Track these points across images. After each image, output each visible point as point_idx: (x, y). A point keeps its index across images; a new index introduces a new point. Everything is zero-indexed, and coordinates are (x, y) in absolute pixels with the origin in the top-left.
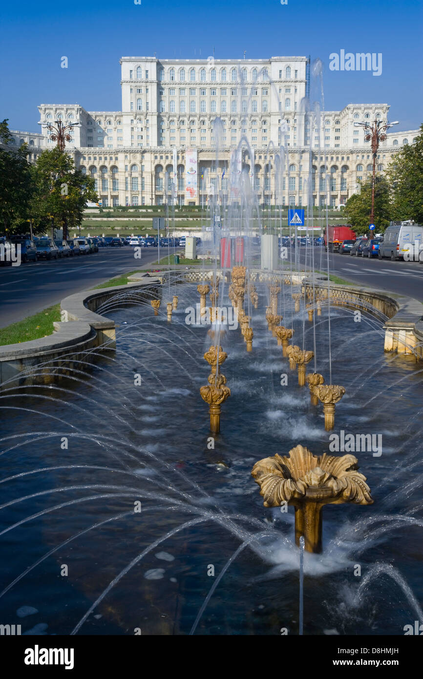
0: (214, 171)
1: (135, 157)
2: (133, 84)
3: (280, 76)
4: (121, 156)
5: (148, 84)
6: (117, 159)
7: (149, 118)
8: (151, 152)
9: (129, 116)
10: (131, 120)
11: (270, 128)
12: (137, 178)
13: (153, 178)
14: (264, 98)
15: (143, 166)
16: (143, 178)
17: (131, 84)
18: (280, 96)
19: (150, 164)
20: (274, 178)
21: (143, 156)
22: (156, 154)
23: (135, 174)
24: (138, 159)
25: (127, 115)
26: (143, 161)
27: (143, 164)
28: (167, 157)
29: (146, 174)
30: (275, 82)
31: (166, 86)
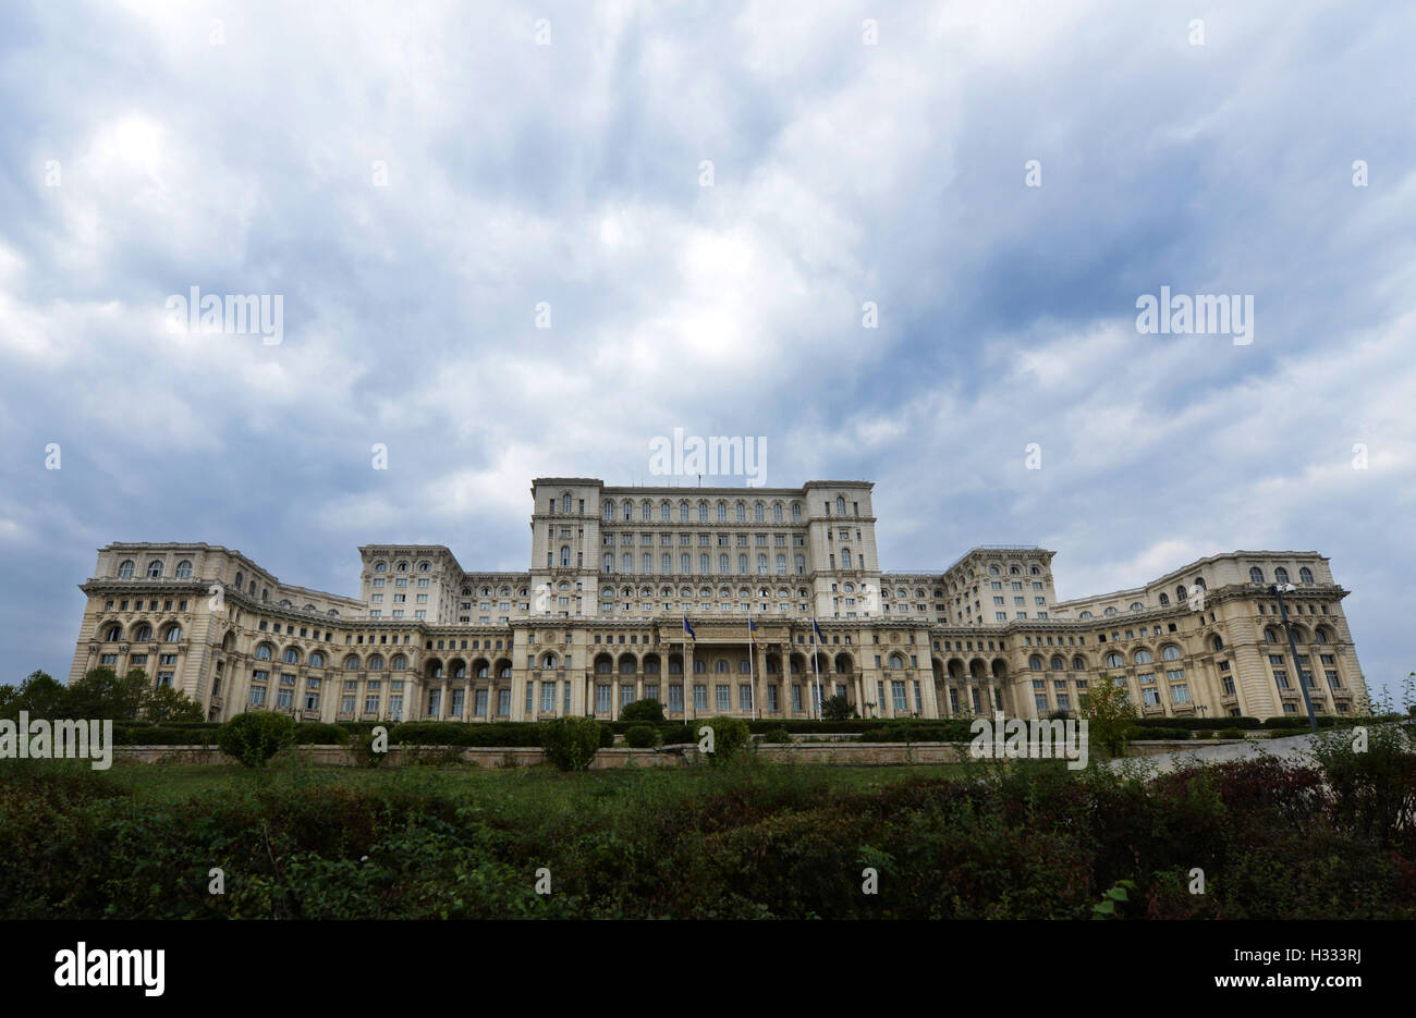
0: (722, 671)
1: (550, 638)
2: (555, 521)
3: (828, 510)
4: (520, 637)
5: (583, 522)
6: (511, 644)
7: (583, 578)
8: (587, 626)
9: (542, 577)
10: (548, 584)
11: (813, 602)
12: (554, 683)
13: (591, 684)
14: (798, 551)
15: (569, 657)
16: (568, 683)
17: (550, 522)
18: (831, 544)
19: (583, 652)
20: (857, 683)
21: (569, 636)
22: (597, 633)
23: (549, 675)
24: (556, 642)
25: (541, 575)
26: (569, 645)
27: (568, 652)
28: (622, 639)
29: (575, 674)
30: (819, 520)
31: (616, 528)
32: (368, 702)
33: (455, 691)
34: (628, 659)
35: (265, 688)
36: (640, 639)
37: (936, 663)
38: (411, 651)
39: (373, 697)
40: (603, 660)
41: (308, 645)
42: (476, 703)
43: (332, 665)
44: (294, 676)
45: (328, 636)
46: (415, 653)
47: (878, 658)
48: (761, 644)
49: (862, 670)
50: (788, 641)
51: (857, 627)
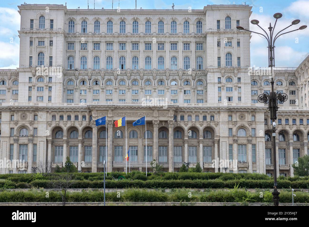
1: (24, 117)
2: (34, 36)
3: (219, 26)
4: (5, 117)
5: (53, 35)
7: (53, 76)
8: (47, 109)
10: (30, 78)
11: (206, 89)
12: (27, 145)
13: (50, 145)
14: (198, 54)
15: (35, 129)
16: (35, 145)
17: (30, 35)
18: (219, 50)
19: (45, 126)
20: (216, 145)
21: (35, 115)
22: (53, 113)
23: (23, 140)
24: (28, 119)
25: (25, 72)
26: (36, 122)
27: (35, 126)
28: (69, 117)
29: (39, 139)
30: (212, 33)
31: (77, 39)
34: (73, 130)
36: (80, 117)
37: (268, 133)
40: (57, 130)
47: (230, 129)
48: (155, 121)
49: (220, 137)
50: (172, 119)
51: (219, 110)
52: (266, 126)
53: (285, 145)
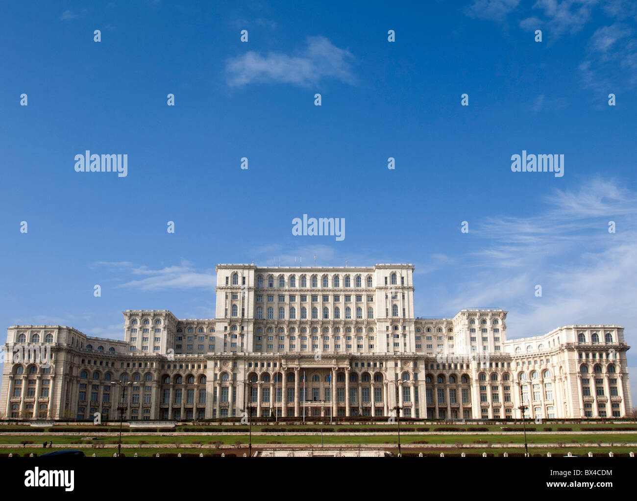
0: (316, 380)
1: (226, 365)
2: (229, 291)
3: (386, 282)
4: (210, 364)
5: (245, 290)
6: (205, 367)
7: (245, 325)
8: (245, 358)
9: (222, 323)
10: (225, 327)
11: (376, 335)
12: (227, 388)
15: (235, 374)
16: (235, 388)
17: (226, 290)
18: (387, 302)
19: (243, 372)
21: (235, 363)
22: (250, 362)
23: (225, 384)
24: (229, 366)
26: (235, 368)
27: (235, 372)
28: (263, 365)
29: (239, 383)
30: (381, 288)
31: (264, 292)
32: (133, 398)
33: (176, 390)
34: (265, 375)
35: (85, 392)
37: (428, 377)
38: (155, 371)
39: (136, 395)
40: (252, 375)
41: (104, 370)
42: (188, 397)
43: (116, 379)
44: (98, 386)
45: (113, 364)
46: (156, 372)
47: (397, 374)
48: (334, 368)
49: (387, 381)
51: (386, 358)
52: (427, 370)
53: (443, 386)
